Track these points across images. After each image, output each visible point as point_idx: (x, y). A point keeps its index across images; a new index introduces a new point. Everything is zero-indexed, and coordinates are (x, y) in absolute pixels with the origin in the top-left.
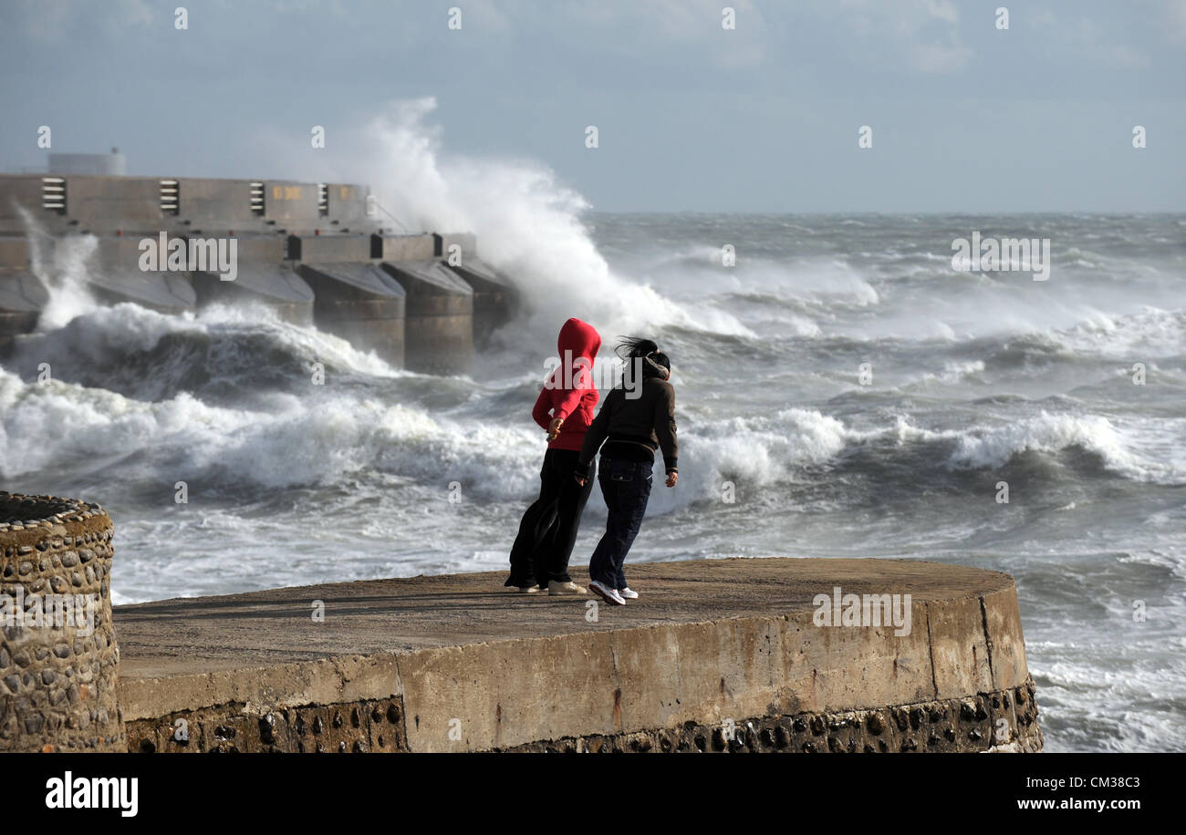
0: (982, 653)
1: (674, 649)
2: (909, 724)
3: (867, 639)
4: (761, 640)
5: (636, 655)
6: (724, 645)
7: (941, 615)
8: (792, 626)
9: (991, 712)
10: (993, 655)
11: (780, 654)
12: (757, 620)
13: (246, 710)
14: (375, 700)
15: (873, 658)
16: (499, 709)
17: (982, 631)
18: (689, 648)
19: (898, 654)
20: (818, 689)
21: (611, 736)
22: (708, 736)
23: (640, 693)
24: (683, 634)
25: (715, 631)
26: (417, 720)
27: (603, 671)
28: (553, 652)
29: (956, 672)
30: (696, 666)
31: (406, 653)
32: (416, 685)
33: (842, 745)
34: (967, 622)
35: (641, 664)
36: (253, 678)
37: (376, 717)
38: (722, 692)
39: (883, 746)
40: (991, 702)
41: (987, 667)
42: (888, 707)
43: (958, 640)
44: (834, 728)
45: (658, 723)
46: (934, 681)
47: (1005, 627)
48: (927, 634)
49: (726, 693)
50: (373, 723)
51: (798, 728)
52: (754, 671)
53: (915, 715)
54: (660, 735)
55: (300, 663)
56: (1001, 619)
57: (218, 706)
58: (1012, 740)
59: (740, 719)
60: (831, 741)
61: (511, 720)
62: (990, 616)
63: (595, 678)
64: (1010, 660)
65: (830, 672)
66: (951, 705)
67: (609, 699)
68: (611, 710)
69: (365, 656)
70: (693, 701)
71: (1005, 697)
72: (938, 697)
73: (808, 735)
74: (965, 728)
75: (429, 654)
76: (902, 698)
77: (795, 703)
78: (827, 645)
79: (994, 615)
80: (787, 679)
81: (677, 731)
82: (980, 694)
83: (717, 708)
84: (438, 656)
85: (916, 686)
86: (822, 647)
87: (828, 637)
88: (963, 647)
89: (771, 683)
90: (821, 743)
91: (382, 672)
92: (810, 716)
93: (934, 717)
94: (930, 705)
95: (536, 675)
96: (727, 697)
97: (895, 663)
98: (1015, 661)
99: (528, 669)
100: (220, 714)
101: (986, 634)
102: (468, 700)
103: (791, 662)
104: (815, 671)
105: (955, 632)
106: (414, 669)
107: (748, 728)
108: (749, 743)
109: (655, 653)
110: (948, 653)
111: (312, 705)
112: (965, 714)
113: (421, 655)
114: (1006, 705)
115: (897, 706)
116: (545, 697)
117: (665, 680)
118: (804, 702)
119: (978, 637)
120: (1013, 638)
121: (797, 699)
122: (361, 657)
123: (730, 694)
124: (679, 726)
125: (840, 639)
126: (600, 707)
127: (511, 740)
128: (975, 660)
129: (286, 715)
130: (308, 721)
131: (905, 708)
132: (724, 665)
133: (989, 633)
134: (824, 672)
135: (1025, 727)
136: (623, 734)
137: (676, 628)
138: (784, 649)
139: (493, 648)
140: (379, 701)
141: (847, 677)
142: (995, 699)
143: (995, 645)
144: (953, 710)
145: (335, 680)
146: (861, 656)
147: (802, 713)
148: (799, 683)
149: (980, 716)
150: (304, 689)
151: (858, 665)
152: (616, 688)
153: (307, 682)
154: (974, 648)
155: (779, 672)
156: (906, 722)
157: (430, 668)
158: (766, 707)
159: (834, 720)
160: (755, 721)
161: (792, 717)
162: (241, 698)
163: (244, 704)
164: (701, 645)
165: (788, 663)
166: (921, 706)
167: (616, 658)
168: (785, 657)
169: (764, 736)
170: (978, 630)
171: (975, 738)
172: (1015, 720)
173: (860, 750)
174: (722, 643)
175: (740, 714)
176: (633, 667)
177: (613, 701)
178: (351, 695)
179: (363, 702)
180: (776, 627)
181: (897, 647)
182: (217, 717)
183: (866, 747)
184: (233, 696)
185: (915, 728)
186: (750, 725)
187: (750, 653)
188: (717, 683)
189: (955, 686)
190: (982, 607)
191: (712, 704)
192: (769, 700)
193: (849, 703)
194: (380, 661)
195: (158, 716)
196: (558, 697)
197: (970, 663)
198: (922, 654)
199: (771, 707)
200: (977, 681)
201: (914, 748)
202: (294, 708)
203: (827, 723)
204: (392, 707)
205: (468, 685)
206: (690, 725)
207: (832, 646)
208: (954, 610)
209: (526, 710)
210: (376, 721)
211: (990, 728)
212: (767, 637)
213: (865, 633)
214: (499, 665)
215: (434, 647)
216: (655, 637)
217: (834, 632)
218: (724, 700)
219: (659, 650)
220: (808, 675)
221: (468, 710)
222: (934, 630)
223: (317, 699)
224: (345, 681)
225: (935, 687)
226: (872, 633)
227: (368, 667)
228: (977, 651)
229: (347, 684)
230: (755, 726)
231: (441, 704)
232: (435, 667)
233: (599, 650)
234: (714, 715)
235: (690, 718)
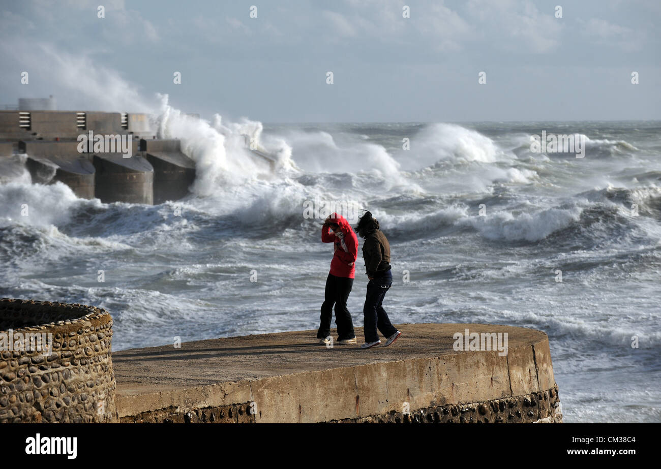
0: (533, 373)
1: (385, 375)
2: (499, 409)
3: (478, 367)
4: (427, 369)
5: (366, 379)
6: (409, 372)
7: (514, 354)
8: (441, 362)
9: (538, 402)
10: (539, 373)
11: (436, 376)
12: (425, 359)
13: (178, 410)
14: (240, 404)
15: (481, 376)
16: (300, 407)
18: (392, 374)
19: (493, 374)
20: (455, 393)
21: (355, 419)
22: (402, 418)
23: (369, 397)
24: (389, 367)
25: (404, 365)
26: (261, 414)
27: (350, 386)
28: (326, 378)
29: (521, 383)
30: (396, 383)
31: (255, 380)
32: (260, 396)
33: (467, 420)
34: (526, 357)
35: (369, 382)
36: (181, 394)
37: (241, 412)
38: (408, 395)
39: (486, 420)
40: (538, 397)
41: (536, 380)
42: (489, 401)
43: (522, 367)
44: (463, 412)
45: (377, 412)
46: (510, 387)
47: (544, 360)
48: (507, 365)
49: (410, 396)
50: (239, 416)
51: (445, 412)
52: (423, 385)
53: (502, 404)
54: (378, 418)
55: (204, 386)
56: (542, 355)
57: (164, 409)
58: (548, 415)
59: (417, 408)
60: (461, 418)
61: (306, 412)
62: (537, 354)
63: (346, 390)
64: (547, 376)
65: (460, 384)
66: (519, 399)
67: (353, 401)
68: (354, 406)
69: (235, 382)
70: (394, 401)
71: (545, 394)
72: (513, 395)
73: (450, 416)
74: (526, 410)
75: (266, 380)
76: (496, 396)
77: (443, 400)
78: (459, 371)
79: (539, 353)
80: (439, 388)
81: (387, 416)
82: (533, 393)
83: (406, 403)
84: (270, 381)
85: (501, 390)
86: (456, 372)
87: (459, 367)
88: (524, 370)
89: (432, 390)
90: (456, 420)
91: (243, 390)
92: (451, 406)
93: (511, 405)
94: (509, 399)
95: (318, 390)
96: (411, 398)
97: (492, 379)
98: (549, 377)
99: (314, 386)
100: (165, 413)
101: (535, 363)
102: (285, 402)
103: (441, 380)
104: (453, 384)
105: (520, 363)
106: (258, 388)
107: (421, 413)
108: (421, 420)
109: (376, 377)
110: (517, 373)
111: (209, 407)
112: (526, 404)
113: (262, 381)
114: (545, 399)
115: (493, 400)
116: (323, 400)
117: (380, 390)
118: (448, 399)
119: (532, 365)
120: (548, 365)
121: (444, 398)
122: (233, 383)
123: (412, 396)
124: (388, 413)
125: (465, 368)
126: (349, 404)
127: (305, 421)
128: (530, 376)
129: (197, 413)
130: (208, 415)
131: (497, 401)
132: (408, 382)
133: (537, 362)
134: (458, 384)
135: (554, 409)
136: (360, 418)
137: (385, 364)
138: (438, 373)
139: (297, 376)
140: (242, 404)
141: (468, 387)
142: (540, 395)
143: (540, 369)
144: (520, 402)
145: (221, 395)
146: (475, 375)
147: (447, 405)
148: (445, 390)
149: (533, 404)
150: (206, 399)
151: (474, 380)
152: (356, 395)
153: (207, 396)
155: (435, 384)
156: (497, 408)
157: (265, 388)
158: (429, 402)
159: (463, 408)
160: (424, 409)
161: (442, 407)
162: (175, 405)
163: (177, 408)
164: (397, 371)
165: (440, 380)
166: (504, 400)
167: (357, 380)
168: (438, 377)
169: (429, 417)
170: (531, 361)
171: (531, 415)
172: (549, 405)
173: (476, 422)
175: (417, 406)
176: (365, 384)
177: (355, 401)
178: (228, 402)
179: (234, 405)
180: (434, 362)
181: (493, 371)
182: (164, 414)
183: (478, 421)
184: (172, 404)
185: (502, 411)
186: (422, 411)
187: (421, 376)
188: (406, 391)
189: (521, 390)
190: (533, 351)
191: (403, 401)
192: (431, 399)
193: (470, 400)
194: (241, 383)
195: (135, 415)
196: (329, 400)
197: (528, 378)
198: (505, 374)
199: (432, 402)
200: (531, 387)
201: (502, 421)
202: (201, 409)
203: (459, 409)
204: (248, 406)
205: (285, 395)
206: (393, 412)
207: (461, 371)
208: (520, 351)
209: (313, 407)
210: (241, 415)
211: (538, 410)
212: (430, 367)
213: (477, 364)
214: (300, 385)
215: (268, 376)
216: (375, 369)
217: (462, 364)
218: (409, 399)
219: (377, 375)
220: (450, 386)
221: (285, 408)
222: (510, 362)
223: (212, 404)
224: (225, 395)
225: (511, 390)
226: (480, 365)
227: (236, 387)
228: (531, 371)
229: (226, 396)
230: (424, 412)
231: (272, 405)
232: (268, 387)
233: (348, 376)
234: (406, 408)
235: (393, 409)
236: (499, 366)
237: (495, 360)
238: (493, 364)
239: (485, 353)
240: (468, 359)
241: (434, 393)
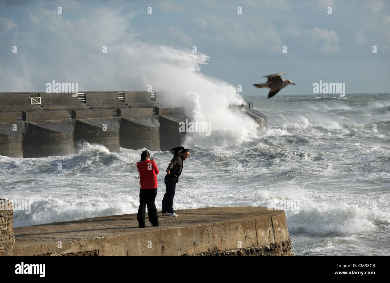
0: (272, 233)
1: (180, 234)
2: (250, 253)
3: (237, 230)
4: (206, 231)
5: (168, 237)
6: (195, 233)
7: (259, 223)
8: (215, 227)
9: (275, 249)
10: (275, 233)
11: (211, 235)
12: (204, 226)
14: (90, 251)
15: (239, 235)
16: (127, 252)
17: (272, 227)
18: (184, 234)
19: (246, 234)
20: (223, 244)
23: (170, 247)
24: (182, 230)
25: (192, 229)
27: (158, 241)
28: (143, 236)
29: (264, 238)
30: (186, 239)
31: (100, 238)
32: (103, 247)
34: (267, 224)
35: (170, 239)
36: (54, 246)
37: (91, 256)
38: (194, 245)
40: (275, 246)
41: (273, 237)
42: (244, 248)
43: (264, 229)
44: (227, 255)
45: (175, 255)
46: (257, 241)
47: (279, 226)
48: (255, 228)
49: (195, 246)
51: (217, 255)
52: (203, 239)
53: (251, 250)
55: (68, 242)
56: (277, 223)
57: (44, 254)
59: (200, 253)
62: (274, 223)
63: (156, 243)
64: (281, 235)
65: (226, 239)
66: (263, 247)
67: (160, 249)
68: (161, 252)
69: (88, 239)
70: (185, 248)
71: (279, 245)
72: (259, 245)
74: (266, 253)
75: (107, 238)
76: (248, 246)
77: (216, 248)
78: (225, 232)
79: (276, 222)
80: (213, 242)
82: (271, 244)
83: (193, 250)
84: (109, 238)
85: (252, 242)
86: (224, 233)
87: (225, 230)
88: (266, 231)
89: (209, 243)
91: (92, 243)
92: (220, 252)
93: (257, 251)
94: (256, 247)
95: (138, 243)
96: (196, 247)
97: (246, 236)
99: (136, 241)
101: (273, 228)
102: (118, 250)
103: (215, 237)
104: (222, 239)
105: (264, 227)
106: (102, 242)
107: (202, 255)
109: (174, 236)
110: (261, 233)
111: (71, 253)
112: (266, 250)
113: (104, 238)
114: (279, 247)
115: (246, 248)
116: (141, 249)
117: (177, 243)
118: (218, 248)
119: (271, 229)
120: (281, 228)
121: (216, 247)
122: (87, 240)
123: (197, 246)
124: (182, 256)
125: (229, 230)
126: (157, 251)
128: (270, 235)
129: (64, 256)
131: (249, 249)
132: (194, 238)
133: (274, 227)
134: (225, 239)
135: (285, 253)
137: (180, 229)
138: (213, 233)
139: (126, 236)
140: (92, 251)
141: (231, 241)
142: (276, 245)
143: (276, 231)
144: (263, 249)
145: (79, 246)
146: (235, 234)
147: (218, 251)
148: (217, 243)
149: (271, 250)
150: (69, 249)
151: (235, 237)
152: (162, 246)
153: (70, 247)
154: (269, 231)
155: (211, 240)
156: (249, 253)
157: (106, 242)
158: (207, 249)
159: (227, 253)
160: (204, 253)
161: (215, 252)
162: (50, 252)
163: (51, 254)
164: (187, 233)
165: (214, 237)
166: (253, 248)
167: (162, 237)
168: (213, 236)
169: (207, 257)
170: (270, 226)
172: (282, 251)
174: (194, 232)
175: (200, 251)
176: (167, 240)
177: (161, 249)
178: (83, 250)
179: (87, 252)
180: (210, 228)
181: (246, 232)
184: (48, 251)
185: (252, 254)
186: (203, 254)
187: (202, 235)
188: (193, 243)
189: (264, 242)
190: (272, 221)
191: (191, 249)
192: (208, 247)
193: (232, 248)
194: (92, 241)
196: (145, 248)
197: (268, 235)
198: (254, 234)
199: (209, 250)
200: (270, 240)
202: (66, 254)
203: (225, 253)
204: (96, 253)
205: (118, 246)
206: (185, 255)
207: (227, 232)
208: (263, 221)
209: (135, 252)
211: (274, 253)
212: (207, 230)
213: (237, 228)
214: (128, 240)
215: (108, 236)
216: (174, 231)
217: (227, 228)
218: (195, 248)
219: (175, 235)
220: (220, 240)
221: (118, 253)
222: (257, 227)
223: (73, 252)
224: (81, 246)
225: (258, 242)
226: (239, 228)
227: (88, 242)
228: (270, 232)
229: (82, 247)
230: (204, 255)
231: (110, 252)
232: (108, 241)
233: (157, 235)
234: (192, 252)
235: (185, 253)
236: (250, 229)
237: (248, 226)
238: (246, 228)
239: (242, 222)
240: (231, 226)
241: (210, 244)
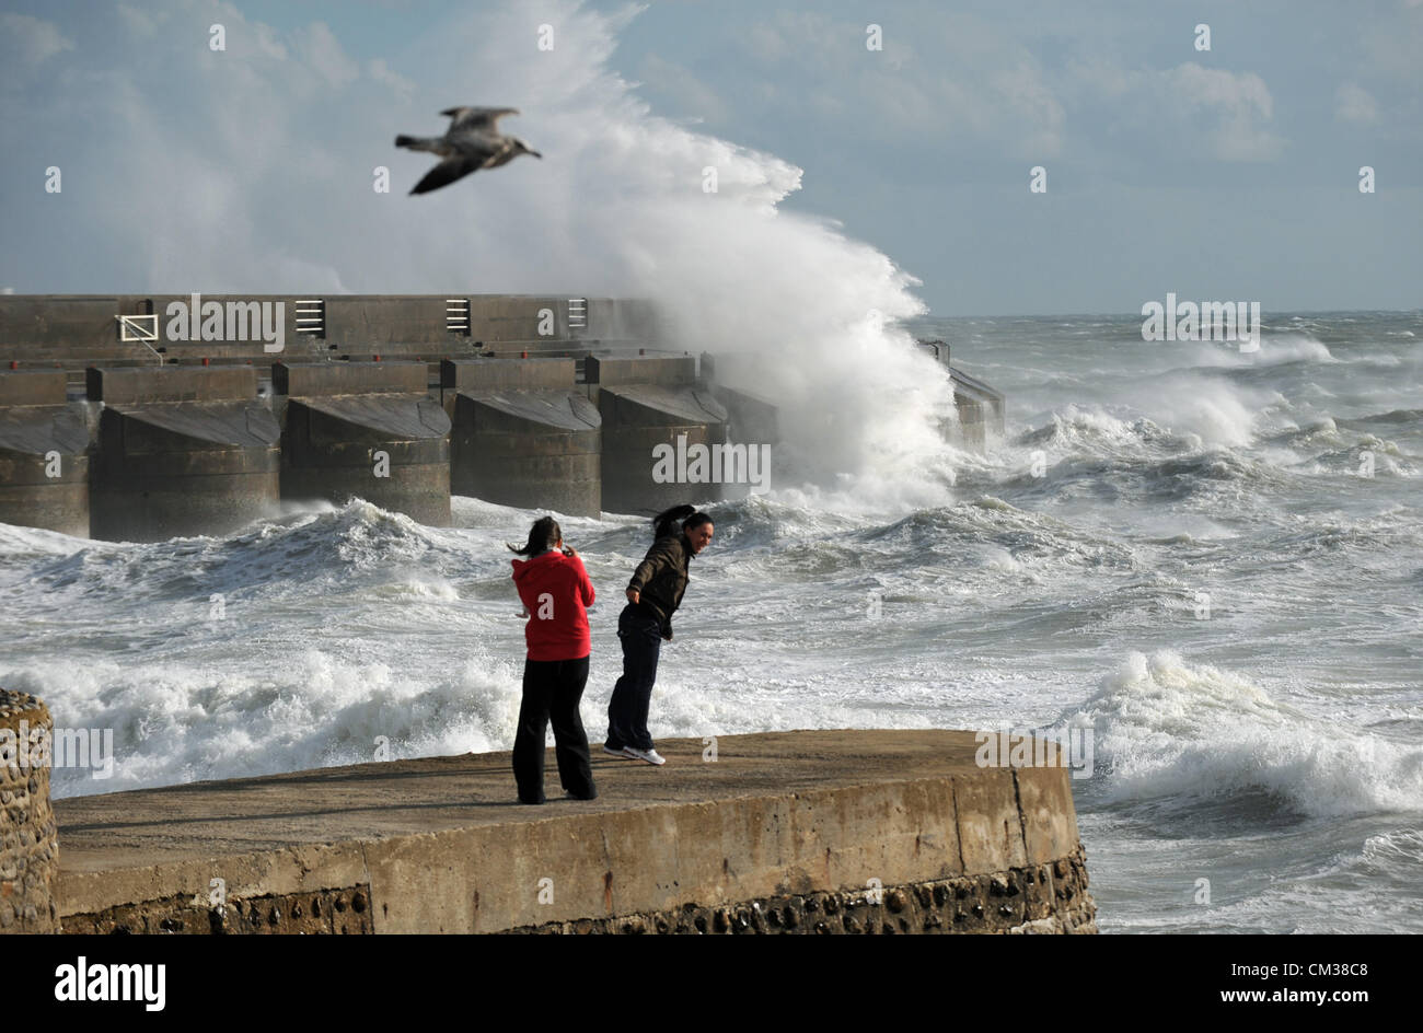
0: (1015, 828)
1: (672, 830)
2: (932, 901)
3: (887, 816)
4: (769, 820)
5: (629, 839)
6: (727, 826)
7: (969, 789)
8: (803, 806)
9: (1025, 888)
10: (1027, 829)
11: (789, 833)
12: (764, 799)
13: (195, 902)
14: (338, 889)
15: (894, 835)
16: (477, 896)
17: (1015, 805)
18: (688, 829)
19: (920, 831)
20: (832, 867)
21: (601, 920)
22: (710, 919)
23: (634, 876)
24: (681, 816)
25: (718, 812)
26: (385, 908)
27: (593, 854)
28: (537, 837)
29: (985, 847)
30: (696, 847)
31: (374, 840)
32: (385, 873)
33: (859, 923)
34: (998, 796)
35: (635, 846)
36: (204, 869)
37: (340, 906)
39: (904, 925)
40: (1025, 877)
41: (1020, 841)
42: (910, 884)
43: (988, 815)
44: (849, 907)
45: (653, 906)
46: (961, 857)
47: (1042, 801)
48: (953, 810)
49: (729, 874)
50: (336, 913)
51: (810, 907)
52: (760, 850)
53: (939, 892)
54: (656, 918)
55: (257, 853)
56: (1036, 792)
57: (164, 899)
58: (1050, 914)
59: (746, 899)
60: (846, 920)
61: (490, 906)
62: (1023, 790)
63: (583, 862)
64: (1048, 834)
65: (845, 851)
66: (980, 881)
67: (599, 883)
68: (601, 894)
69: (329, 844)
70: (692, 883)
71: (1041, 872)
72: (966, 874)
73: (821, 913)
74: (995, 904)
75: (399, 841)
76: (926, 875)
77: (806, 882)
78: (842, 822)
79: (1030, 789)
80: (797, 858)
81: (675, 914)
82: (1012, 869)
83: (719, 889)
84: (409, 843)
85: (940, 862)
86: (837, 825)
87: (842, 815)
88: (993, 820)
89: (779, 863)
90: (836, 923)
91: (346, 860)
92: (822, 896)
93: (961, 894)
94: (956, 882)
95: (518, 860)
96: (731, 878)
97: (918, 840)
98: (1054, 836)
99: (509, 854)
100: (166, 907)
101: (1019, 808)
102: (442, 886)
103: (802, 841)
104: (829, 850)
105: (985, 807)
106: (382, 856)
107: (754, 909)
108: (754, 923)
109: (651, 835)
110: (977, 828)
111: (268, 896)
112: (995, 890)
113: (390, 842)
114: (1043, 880)
115: (920, 883)
116: (529, 882)
117: (660, 862)
118: (817, 882)
119: (1012, 812)
120: (1051, 812)
121: (808, 879)
122: (325, 847)
123: (734, 875)
124: (678, 909)
125: (856, 818)
126: (588, 891)
127: (487, 926)
128: (1007, 835)
129: (239, 906)
130: (263, 911)
131: (929, 885)
132: (727, 845)
133: (1023, 807)
134: (839, 851)
135: (1065, 902)
136: (614, 918)
137: (673, 809)
138: (794, 827)
139: (471, 833)
140: (344, 890)
141: (864, 856)
142: (1029, 874)
143: (1030, 819)
144: (982, 886)
145: (297, 871)
146: (880, 832)
147: (814, 892)
148: (811, 865)
149: (1012, 891)
150: (260, 879)
151: (877, 842)
152: (606, 872)
153: (263, 873)
154: (1006, 823)
155: (788, 850)
156: (929, 900)
157: (397, 857)
158: (773, 887)
159: (849, 900)
160: (762, 902)
161: (803, 897)
162: (190, 890)
163: (193, 897)
164: (699, 824)
165: (799, 842)
166: (946, 883)
167: (607, 841)
168: (794, 837)
169: (772, 917)
170: (1010, 802)
171: (1006, 914)
172: (1053, 894)
173: (878, 931)
174: (725, 823)
175: (745, 894)
176: (625, 850)
177: (603, 885)
178: (311, 885)
179: (325, 891)
180: (786, 807)
181: (920, 824)
182: (163, 910)
183: (886, 927)
184: (180, 889)
185: (940, 904)
186: (756, 905)
187: (756, 833)
188: (719, 865)
189: (985, 861)
190: (1015, 782)
191: (713, 885)
192: (778, 880)
194: (344, 850)
195: (97, 910)
197: (1001, 837)
199: (779, 887)
200: (1010, 856)
201: (938, 926)
202: (249, 899)
203: (842, 902)
204: (358, 895)
205: (442, 871)
206: (690, 907)
207: (848, 824)
208: (983, 784)
209: (506, 895)
210: (340, 910)
211: (1023, 904)
212: (775, 816)
213: (885, 810)
214: (477, 851)
215: (405, 833)
216: (650, 818)
217: (850, 810)
218: (727, 881)
219: (654, 833)
220: (820, 853)
221: (442, 897)
222: (961, 805)
223: (274, 890)
224: (305, 871)
225: (963, 862)
226: (893, 810)
227: (330, 855)
228: (1009, 825)
229: (308, 874)
230: (762, 907)
231: (412, 892)
232: (405, 854)
233: (588, 834)
234: (717, 897)
235: (689, 900)
236: (936, 813)
237: (926, 801)
238: (920, 808)
239: (903, 788)
240: (864, 800)
241: (785, 867)
